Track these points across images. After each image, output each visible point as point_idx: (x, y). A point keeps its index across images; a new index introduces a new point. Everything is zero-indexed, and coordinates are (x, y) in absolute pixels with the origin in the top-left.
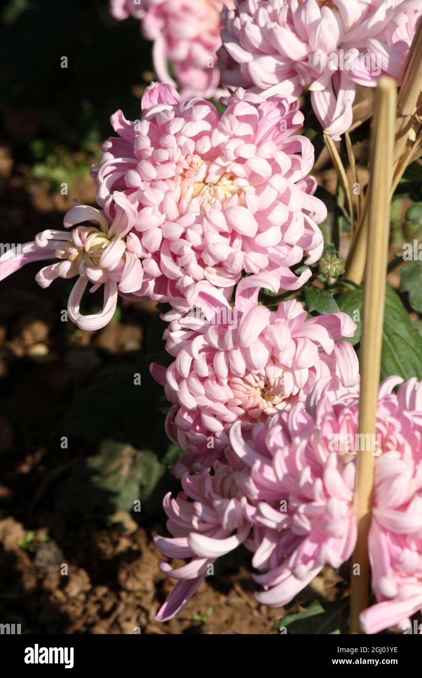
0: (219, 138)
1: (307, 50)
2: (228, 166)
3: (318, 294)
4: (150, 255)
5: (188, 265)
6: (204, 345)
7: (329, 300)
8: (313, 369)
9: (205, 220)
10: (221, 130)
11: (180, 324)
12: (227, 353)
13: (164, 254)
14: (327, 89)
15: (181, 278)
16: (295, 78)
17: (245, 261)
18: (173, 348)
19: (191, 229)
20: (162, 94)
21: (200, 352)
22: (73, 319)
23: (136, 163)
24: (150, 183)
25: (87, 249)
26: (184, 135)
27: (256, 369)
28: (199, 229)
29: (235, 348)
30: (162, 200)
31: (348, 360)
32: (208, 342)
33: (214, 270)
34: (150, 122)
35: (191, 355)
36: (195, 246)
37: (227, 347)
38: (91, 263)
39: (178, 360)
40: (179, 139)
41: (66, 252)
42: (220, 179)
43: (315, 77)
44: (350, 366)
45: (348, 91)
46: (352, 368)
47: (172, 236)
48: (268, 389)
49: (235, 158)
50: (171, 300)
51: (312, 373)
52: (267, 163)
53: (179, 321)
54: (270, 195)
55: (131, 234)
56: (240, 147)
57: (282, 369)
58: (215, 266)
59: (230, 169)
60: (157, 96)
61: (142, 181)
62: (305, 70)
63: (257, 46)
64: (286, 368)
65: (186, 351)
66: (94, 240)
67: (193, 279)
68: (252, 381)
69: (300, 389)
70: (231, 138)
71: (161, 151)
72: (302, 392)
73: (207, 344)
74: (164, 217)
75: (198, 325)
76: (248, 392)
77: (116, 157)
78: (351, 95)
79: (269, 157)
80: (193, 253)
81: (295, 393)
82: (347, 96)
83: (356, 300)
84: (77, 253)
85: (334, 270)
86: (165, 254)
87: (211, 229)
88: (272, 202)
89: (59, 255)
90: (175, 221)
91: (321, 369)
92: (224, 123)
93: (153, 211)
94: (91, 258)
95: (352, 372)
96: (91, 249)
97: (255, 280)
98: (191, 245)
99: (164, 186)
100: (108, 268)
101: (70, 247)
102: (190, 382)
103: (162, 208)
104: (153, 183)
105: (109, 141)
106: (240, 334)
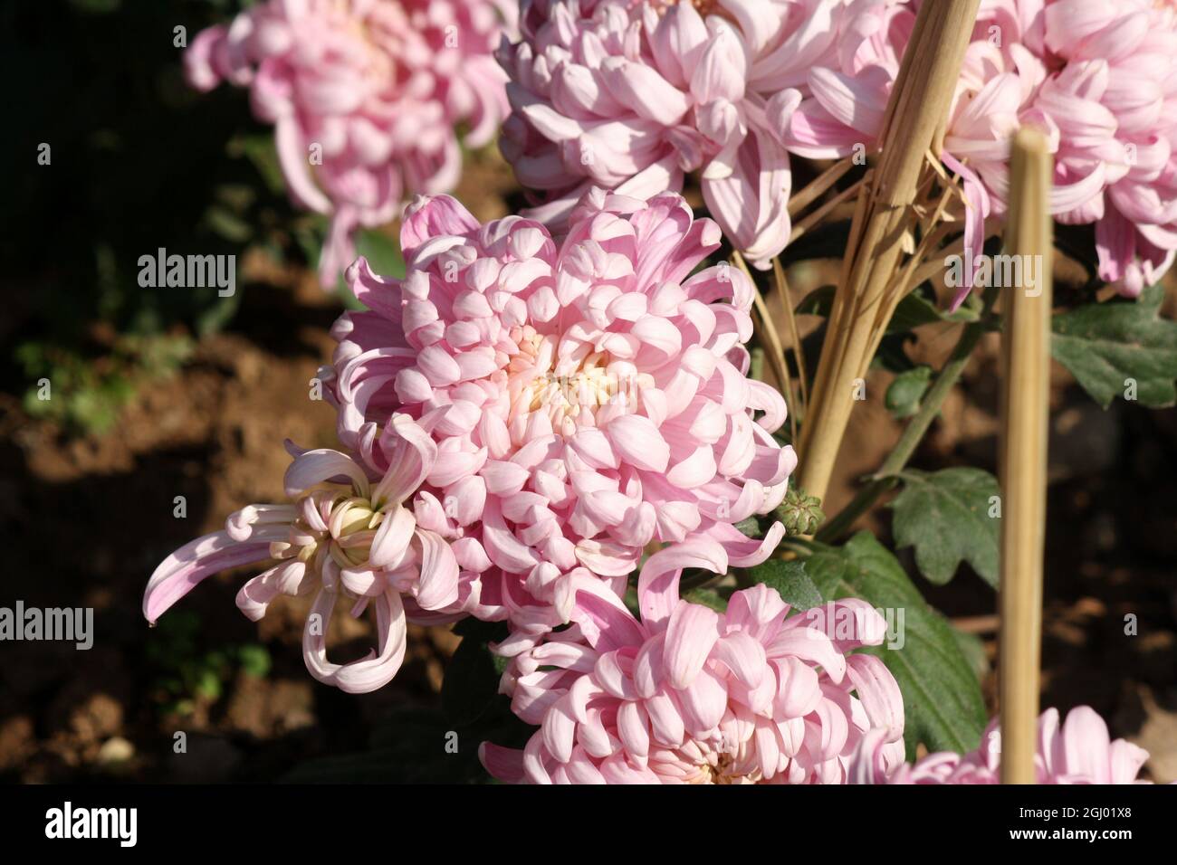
0: (573, 288)
1: (687, 101)
2: (598, 339)
3: (774, 570)
4: (460, 531)
5: (545, 541)
6: (593, 695)
7: (798, 578)
8: (813, 718)
9: (570, 450)
10: (575, 272)
11: (536, 658)
12: (642, 704)
13: (490, 526)
14: (734, 175)
15: (536, 567)
16: (668, 159)
17: (659, 520)
18: (528, 708)
19: (544, 470)
20: (436, 217)
21: (588, 707)
22: (318, 674)
23: (414, 356)
24: (446, 391)
25: (336, 534)
26: (504, 291)
27: (704, 729)
28: (560, 467)
29: (659, 693)
30: (476, 422)
31: (879, 690)
32: (601, 687)
33: (597, 545)
34: (428, 273)
35: (572, 716)
36: (555, 502)
37: (643, 692)
38: (346, 560)
39: (546, 729)
40: (493, 298)
41: (292, 546)
42: (581, 368)
43: (710, 152)
44: (886, 702)
45: (776, 173)
46: (890, 706)
47: (507, 488)
48: (726, 766)
49: (608, 323)
50: (516, 613)
51: (813, 726)
52: (670, 325)
53: (532, 653)
54: (685, 386)
55: (424, 494)
56: (617, 301)
57: (752, 723)
58: (598, 537)
59: (603, 345)
60: (426, 221)
61: (432, 387)
62: (690, 142)
63: (589, 106)
64: (760, 720)
65: (560, 709)
66: (350, 515)
67: (557, 566)
68: (696, 754)
69: (791, 759)
70: (593, 286)
71: (460, 325)
72: (794, 763)
73: (600, 691)
74: (484, 452)
75: (572, 657)
76: (689, 777)
77: (365, 349)
78: (784, 178)
79: (674, 313)
80: (552, 516)
81: (783, 768)
82: (777, 181)
83: (826, 573)
84: (315, 545)
85: (807, 517)
86: (494, 526)
87: (583, 465)
88: (691, 399)
89: (278, 551)
90: (506, 459)
91: (830, 715)
92: (580, 258)
93: (462, 444)
94: (344, 551)
95: (892, 714)
96: (343, 532)
97: (678, 555)
98: (547, 501)
99: (480, 393)
100: (386, 566)
101: (300, 535)
102: (574, 771)
103: (478, 438)
104: (453, 389)
105: (345, 318)
106: (669, 664)
